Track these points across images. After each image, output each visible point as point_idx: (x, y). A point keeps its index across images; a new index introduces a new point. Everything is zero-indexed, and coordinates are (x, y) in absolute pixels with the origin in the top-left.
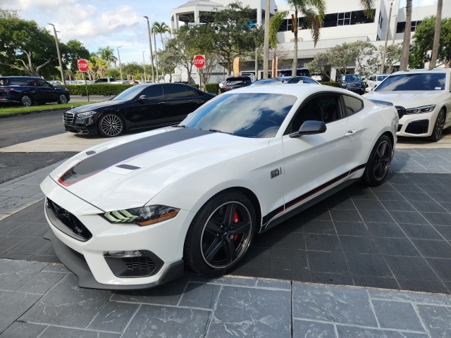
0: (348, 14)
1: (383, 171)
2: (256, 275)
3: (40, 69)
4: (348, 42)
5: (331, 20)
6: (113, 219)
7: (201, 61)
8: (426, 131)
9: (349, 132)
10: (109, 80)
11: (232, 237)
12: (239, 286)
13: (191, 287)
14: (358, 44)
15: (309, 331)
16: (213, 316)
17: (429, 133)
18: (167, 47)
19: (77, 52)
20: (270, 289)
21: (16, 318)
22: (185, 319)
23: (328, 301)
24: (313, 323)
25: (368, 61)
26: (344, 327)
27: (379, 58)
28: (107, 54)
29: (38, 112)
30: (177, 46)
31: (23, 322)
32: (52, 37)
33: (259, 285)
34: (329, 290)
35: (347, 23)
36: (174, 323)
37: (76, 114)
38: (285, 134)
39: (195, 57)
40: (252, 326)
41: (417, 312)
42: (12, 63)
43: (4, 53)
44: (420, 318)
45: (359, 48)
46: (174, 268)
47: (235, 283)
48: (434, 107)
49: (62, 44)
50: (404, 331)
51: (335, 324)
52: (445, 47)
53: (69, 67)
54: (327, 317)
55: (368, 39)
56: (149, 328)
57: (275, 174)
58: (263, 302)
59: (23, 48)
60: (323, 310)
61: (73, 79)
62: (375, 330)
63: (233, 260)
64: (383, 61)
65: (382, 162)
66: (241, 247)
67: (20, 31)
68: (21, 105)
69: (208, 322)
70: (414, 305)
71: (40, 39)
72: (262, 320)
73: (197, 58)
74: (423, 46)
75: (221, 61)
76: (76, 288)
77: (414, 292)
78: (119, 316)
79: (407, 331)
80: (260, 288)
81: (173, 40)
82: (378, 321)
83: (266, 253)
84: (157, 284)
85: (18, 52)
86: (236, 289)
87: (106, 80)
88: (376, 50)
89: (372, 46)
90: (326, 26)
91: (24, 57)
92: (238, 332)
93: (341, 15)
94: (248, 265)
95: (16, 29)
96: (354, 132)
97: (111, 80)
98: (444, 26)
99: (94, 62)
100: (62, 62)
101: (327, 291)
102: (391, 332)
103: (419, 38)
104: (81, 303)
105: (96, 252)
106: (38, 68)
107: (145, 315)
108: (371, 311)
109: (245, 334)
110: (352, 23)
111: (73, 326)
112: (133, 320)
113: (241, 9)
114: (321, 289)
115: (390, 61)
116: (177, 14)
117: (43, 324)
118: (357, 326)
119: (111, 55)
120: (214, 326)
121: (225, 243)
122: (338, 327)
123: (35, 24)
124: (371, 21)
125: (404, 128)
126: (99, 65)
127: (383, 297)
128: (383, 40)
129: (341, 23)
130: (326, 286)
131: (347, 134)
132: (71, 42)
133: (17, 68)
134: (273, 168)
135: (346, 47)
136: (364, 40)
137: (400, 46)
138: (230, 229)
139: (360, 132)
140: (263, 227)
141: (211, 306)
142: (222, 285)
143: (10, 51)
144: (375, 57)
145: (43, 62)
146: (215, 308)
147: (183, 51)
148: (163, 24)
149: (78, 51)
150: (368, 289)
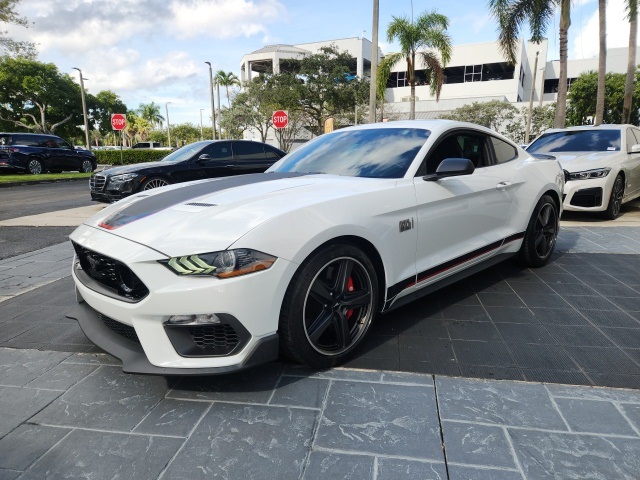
0: (478, 68)
1: (548, 247)
2: (380, 366)
3: (56, 127)
4: (480, 102)
5: (456, 75)
6: (180, 269)
7: (283, 119)
8: (599, 204)
9: (501, 183)
10: (151, 145)
11: (345, 312)
12: (357, 381)
13: (286, 382)
14: (493, 105)
15: (468, 435)
16: (321, 417)
17: (603, 207)
18: (234, 104)
19: (109, 107)
20: (403, 384)
21: (24, 419)
22: (280, 420)
23: (489, 399)
24: (472, 425)
25: (508, 127)
26: (518, 431)
27: (523, 123)
28: (151, 113)
29: (52, 181)
30: (248, 103)
31: (34, 424)
32: (77, 85)
33: (385, 379)
34: (490, 386)
35: (477, 78)
36: (265, 426)
37: (109, 177)
38: (417, 174)
39: (274, 113)
40: (381, 430)
41: (623, 413)
42: (18, 119)
43: (8, 106)
44: (628, 420)
45: (496, 109)
46: (265, 344)
47: (352, 377)
48: (608, 172)
49: (90, 95)
50: (607, 435)
51: (505, 428)
52: (610, 111)
53: (97, 126)
54: (492, 419)
55: (506, 99)
56: (227, 431)
57: (405, 226)
58: (394, 399)
59: (35, 99)
60: (485, 410)
61: (100, 144)
62: (564, 435)
63: (346, 346)
64: (527, 127)
65: (545, 233)
66: (357, 329)
67: (33, 76)
68: (28, 172)
69: (315, 424)
70: (618, 405)
71: (60, 88)
72: (395, 422)
73: (277, 114)
74: (581, 108)
75: (308, 124)
76: (114, 382)
77: (614, 389)
78: (181, 416)
79: (612, 435)
80: (387, 383)
81: (244, 95)
82: (567, 424)
83: (393, 342)
84: (240, 367)
85: (28, 105)
86: (353, 384)
87: (148, 145)
88: (518, 113)
89: (513, 108)
90: (449, 81)
91: (35, 112)
92: (362, 436)
93: (469, 69)
94: (368, 356)
95: (28, 74)
96: (508, 184)
97: (155, 145)
98: (608, 82)
99: (132, 121)
100: (88, 120)
101: (487, 387)
102: (589, 437)
103: (576, 98)
104: (122, 401)
105: (152, 317)
106: (53, 127)
107: (220, 416)
108: (555, 412)
109: (373, 439)
110: (485, 79)
111: (111, 428)
112: (202, 422)
113: (337, 54)
114: (476, 385)
115: (537, 128)
116: (249, 62)
117: (65, 427)
118: (537, 429)
119: (156, 113)
120: (325, 429)
121: (335, 318)
122: (509, 431)
123: (54, 68)
124: (510, 76)
125: (568, 199)
126: (139, 126)
127: (569, 395)
128: (526, 100)
129: (469, 79)
130: (485, 381)
131: (500, 186)
132: (103, 93)
133: (24, 125)
134: (404, 218)
135: (477, 107)
136: (502, 100)
137: (550, 108)
138: (342, 299)
139: (517, 185)
140: (388, 303)
141: (318, 404)
142: (331, 379)
143: (17, 103)
144: (517, 121)
145: (62, 119)
146: (325, 407)
147: (256, 110)
148: (231, 74)
149: (111, 106)
150: (546, 386)
